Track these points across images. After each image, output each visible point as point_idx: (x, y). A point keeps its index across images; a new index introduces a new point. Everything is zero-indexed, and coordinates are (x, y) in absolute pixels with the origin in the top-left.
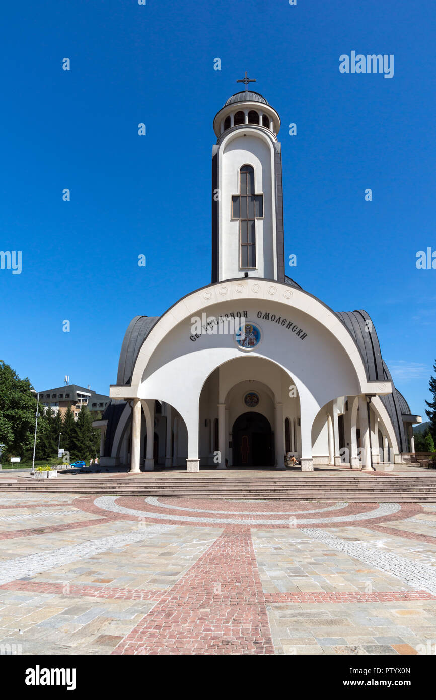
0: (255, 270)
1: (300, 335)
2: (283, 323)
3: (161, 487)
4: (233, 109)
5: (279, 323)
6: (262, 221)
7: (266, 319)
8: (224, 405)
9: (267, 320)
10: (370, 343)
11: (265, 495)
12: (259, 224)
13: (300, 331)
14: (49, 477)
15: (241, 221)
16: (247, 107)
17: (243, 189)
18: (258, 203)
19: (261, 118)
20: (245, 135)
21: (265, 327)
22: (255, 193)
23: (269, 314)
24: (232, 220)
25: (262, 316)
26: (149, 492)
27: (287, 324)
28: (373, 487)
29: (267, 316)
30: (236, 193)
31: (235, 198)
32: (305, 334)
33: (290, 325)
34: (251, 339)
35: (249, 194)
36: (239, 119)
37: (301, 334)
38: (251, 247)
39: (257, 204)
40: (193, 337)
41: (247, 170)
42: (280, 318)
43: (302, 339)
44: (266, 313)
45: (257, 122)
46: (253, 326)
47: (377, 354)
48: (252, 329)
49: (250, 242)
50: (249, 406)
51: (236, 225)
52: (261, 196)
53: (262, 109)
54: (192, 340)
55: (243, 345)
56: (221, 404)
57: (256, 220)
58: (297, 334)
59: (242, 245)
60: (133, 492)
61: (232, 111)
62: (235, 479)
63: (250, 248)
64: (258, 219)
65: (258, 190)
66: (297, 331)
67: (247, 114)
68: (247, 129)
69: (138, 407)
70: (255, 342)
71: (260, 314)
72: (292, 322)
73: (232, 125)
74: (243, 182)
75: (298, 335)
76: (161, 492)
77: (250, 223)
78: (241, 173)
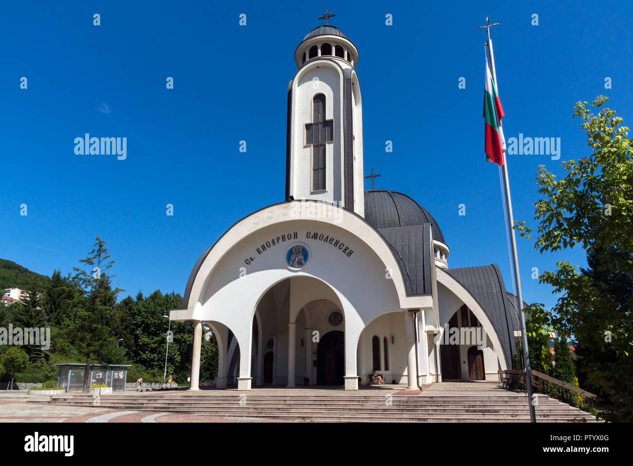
0: (325, 192)
1: (347, 253)
2: (331, 242)
3: (181, 404)
4: (308, 45)
5: (326, 242)
6: (332, 145)
7: (314, 238)
8: (295, 325)
9: (315, 240)
10: (421, 256)
11: (267, 413)
12: (330, 148)
13: (347, 248)
14: (101, 394)
15: (314, 147)
16: (319, 41)
17: (316, 117)
18: (330, 128)
19: (334, 49)
20: (318, 67)
21: (313, 246)
22: (326, 119)
23: (317, 234)
24: (305, 147)
25: (311, 236)
26: (169, 408)
27: (334, 242)
28: (379, 406)
29: (315, 236)
30: (309, 122)
31: (308, 126)
32: (351, 251)
33: (337, 243)
34: (299, 260)
35: (321, 120)
36: (313, 53)
37: (348, 251)
38: (322, 170)
39: (328, 129)
40: (248, 260)
41: (320, 99)
42: (328, 237)
43: (349, 256)
44: (315, 233)
45: (330, 53)
46: (302, 246)
47: (427, 267)
48: (301, 250)
49: (321, 166)
50: (333, 325)
51: (310, 151)
52: (331, 121)
53: (334, 41)
54: (247, 263)
55: (292, 266)
56: (292, 323)
57: (327, 145)
58: (343, 251)
59: (314, 170)
60: (156, 408)
61: (307, 47)
62: (250, 397)
63: (321, 172)
64: (329, 143)
65: (329, 116)
66: (344, 248)
67: (320, 48)
68: (321, 61)
69: (199, 327)
70: (303, 262)
71: (309, 235)
72: (339, 240)
73: (307, 59)
74: (316, 110)
75: (345, 253)
76: (178, 408)
77: (321, 149)
78: (314, 102)
